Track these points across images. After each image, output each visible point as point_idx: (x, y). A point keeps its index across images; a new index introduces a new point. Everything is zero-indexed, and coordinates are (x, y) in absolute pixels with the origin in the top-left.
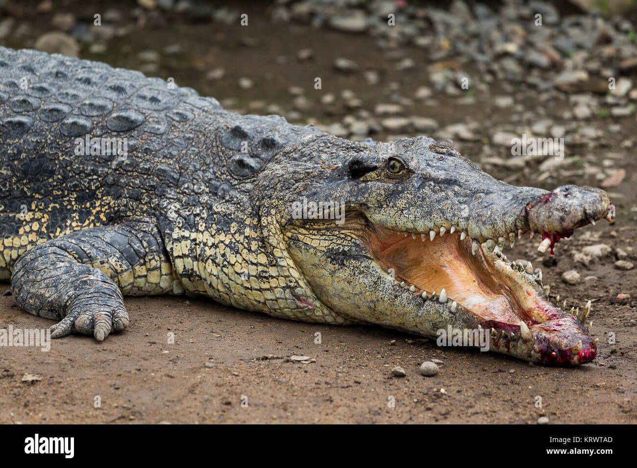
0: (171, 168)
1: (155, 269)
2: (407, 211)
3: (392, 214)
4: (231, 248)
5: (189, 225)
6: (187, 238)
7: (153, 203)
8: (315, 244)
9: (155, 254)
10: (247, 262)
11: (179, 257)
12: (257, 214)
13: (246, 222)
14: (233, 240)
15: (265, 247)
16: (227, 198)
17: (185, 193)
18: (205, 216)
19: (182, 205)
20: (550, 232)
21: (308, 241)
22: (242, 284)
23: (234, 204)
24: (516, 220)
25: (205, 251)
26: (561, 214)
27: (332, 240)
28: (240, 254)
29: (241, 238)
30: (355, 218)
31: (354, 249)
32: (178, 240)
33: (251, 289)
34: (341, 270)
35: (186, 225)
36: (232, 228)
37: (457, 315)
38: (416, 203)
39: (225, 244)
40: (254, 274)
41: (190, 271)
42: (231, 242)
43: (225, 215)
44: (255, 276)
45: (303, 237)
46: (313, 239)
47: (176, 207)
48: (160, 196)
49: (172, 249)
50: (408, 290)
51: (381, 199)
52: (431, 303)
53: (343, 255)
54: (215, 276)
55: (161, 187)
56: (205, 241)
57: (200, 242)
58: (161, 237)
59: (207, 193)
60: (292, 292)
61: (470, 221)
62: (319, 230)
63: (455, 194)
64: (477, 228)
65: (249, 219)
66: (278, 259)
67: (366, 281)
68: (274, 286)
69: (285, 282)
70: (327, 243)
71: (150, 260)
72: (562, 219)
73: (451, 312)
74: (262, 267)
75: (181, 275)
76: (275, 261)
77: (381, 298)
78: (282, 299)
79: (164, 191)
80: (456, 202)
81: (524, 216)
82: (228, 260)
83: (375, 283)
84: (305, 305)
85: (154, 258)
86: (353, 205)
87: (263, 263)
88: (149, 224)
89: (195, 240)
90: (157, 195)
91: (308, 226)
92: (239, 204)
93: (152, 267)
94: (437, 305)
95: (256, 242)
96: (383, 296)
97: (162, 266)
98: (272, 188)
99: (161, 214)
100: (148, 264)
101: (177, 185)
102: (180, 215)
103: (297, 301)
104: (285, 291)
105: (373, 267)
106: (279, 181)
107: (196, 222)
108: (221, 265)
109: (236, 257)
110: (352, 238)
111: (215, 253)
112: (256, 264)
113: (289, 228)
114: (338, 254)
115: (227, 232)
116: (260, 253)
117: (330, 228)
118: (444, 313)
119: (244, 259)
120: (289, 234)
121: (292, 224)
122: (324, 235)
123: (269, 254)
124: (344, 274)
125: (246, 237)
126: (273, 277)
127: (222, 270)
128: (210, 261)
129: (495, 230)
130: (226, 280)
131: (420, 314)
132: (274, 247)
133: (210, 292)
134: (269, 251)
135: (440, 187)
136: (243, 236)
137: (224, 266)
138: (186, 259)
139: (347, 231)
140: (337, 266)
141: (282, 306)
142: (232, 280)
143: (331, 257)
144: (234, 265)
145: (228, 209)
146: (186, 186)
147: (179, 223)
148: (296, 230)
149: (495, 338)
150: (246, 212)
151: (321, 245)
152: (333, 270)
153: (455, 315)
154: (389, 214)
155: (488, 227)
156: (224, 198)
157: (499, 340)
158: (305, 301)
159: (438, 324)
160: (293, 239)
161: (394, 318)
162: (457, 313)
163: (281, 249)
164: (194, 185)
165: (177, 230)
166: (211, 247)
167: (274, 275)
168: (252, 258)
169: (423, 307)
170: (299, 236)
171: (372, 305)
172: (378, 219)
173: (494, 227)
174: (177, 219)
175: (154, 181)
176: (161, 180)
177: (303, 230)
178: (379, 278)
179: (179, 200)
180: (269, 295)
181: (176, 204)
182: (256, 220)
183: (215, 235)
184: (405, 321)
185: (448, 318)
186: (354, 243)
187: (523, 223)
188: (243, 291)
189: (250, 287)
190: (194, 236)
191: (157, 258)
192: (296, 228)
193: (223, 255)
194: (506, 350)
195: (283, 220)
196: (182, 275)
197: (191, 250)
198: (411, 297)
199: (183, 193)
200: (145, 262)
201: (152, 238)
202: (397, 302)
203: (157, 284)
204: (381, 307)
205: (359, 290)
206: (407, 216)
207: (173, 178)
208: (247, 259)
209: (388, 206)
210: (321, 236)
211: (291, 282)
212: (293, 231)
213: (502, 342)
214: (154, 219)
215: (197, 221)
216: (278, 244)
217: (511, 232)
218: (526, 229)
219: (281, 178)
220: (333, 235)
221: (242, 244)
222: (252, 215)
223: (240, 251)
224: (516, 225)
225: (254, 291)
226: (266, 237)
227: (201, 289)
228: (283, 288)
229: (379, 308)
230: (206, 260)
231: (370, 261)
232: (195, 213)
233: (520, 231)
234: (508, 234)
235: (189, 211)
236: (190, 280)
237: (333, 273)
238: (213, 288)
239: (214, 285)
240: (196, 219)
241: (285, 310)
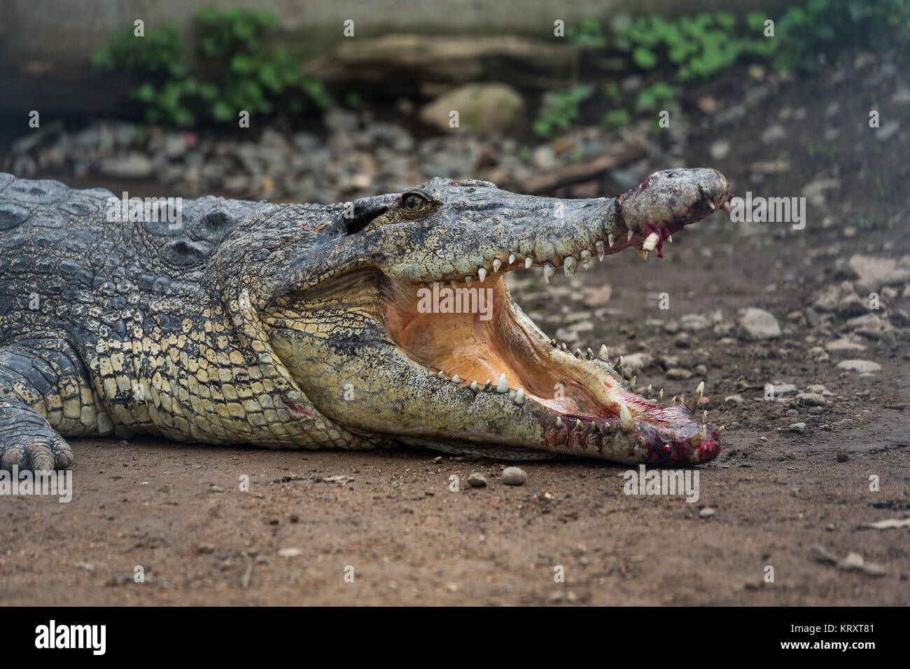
0: (80, 264)
1: (73, 397)
2: (441, 250)
3: (420, 258)
4: (189, 352)
5: (118, 333)
6: (118, 350)
7: (59, 311)
8: (311, 329)
9: (71, 377)
10: (215, 365)
11: (109, 376)
12: (219, 300)
13: (205, 315)
14: (189, 341)
15: (239, 341)
16: (169, 292)
17: (106, 294)
18: (140, 319)
19: (104, 310)
20: (656, 223)
21: (300, 327)
22: (212, 397)
23: (180, 297)
24: (603, 223)
25: (149, 362)
26: (670, 196)
27: (336, 322)
28: (203, 357)
29: (202, 337)
30: (365, 287)
31: (368, 331)
32: (106, 354)
33: (224, 402)
34: (352, 362)
35: (115, 334)
36: (184, 327)
37: (525, 407)
38: (452, 238)
39: (178, 348)
40: (228, 380)
41: (128, 393)
42: (186, 344)
43: (170, 313)
44: (230, 383)
45: (293, 322)
46: (307, 324)
47: (96, 313)
48: (70, 301)
49: (98, 366)
50: (450, 381)
51: (403, 242)
52: (485, 394)
53: (354, 341)
54: (167, 393)
55: (69, 289)
56: (148, 350)
57: (140, 353)
58: (77, 353)
59: (136, 291)
60: (282, 398)
61: (537, 239)
62: (314, 311)
63: (506, 217)
64: (550, 244)
65: (208, 310)
66: (260, 355)
67: (388, 373)
68: (258, 392)
69: (272, 384)
70: (329, 327)
71: (65, 386)
72: (672, 202)
73: (515, 404)
74: (239, 369)
75: (113, 401)
76: (255, 359)
77: (412, 395)
78: (270, 408)
79: (74, 294)
80: (511, 225)
81: (614, 215)
82: (186, 369)
83: (402, 375)
84: (302, 415)
85: (70, 382)
86: (361, 260)
87: (238, 363)
88: (58, 340)
89: (130, 351)
90: (65, 300)
91: (297, 306)
92: (187, 296)
93: (68, 395)
94: (495, 397)
95: (225, 337)
96: (414, 392)
97: (82, 392)
98: (237, 262)
99: (74, 324)
100: (63, 392)
101: (92, 286)
102: (102, 322)
103: (291, 410)
104: (272, 397)
105: (397, 355)
106: (246, 252)
107: (128, 328)
108: (176, 377)
109: (197, 362)
110: (364, 318)
111: (165, 363)
112: (229, 367)
113: (270, 311)
114: (346, 339)
115: (178, 333)
116: (233, 351)
117: (330, 307)
118: (506, 406)
119: (210, 363)
120: (271, 320)
121: (275, 305)
122: (323, 317)
123: (247, 350)
124: (355, 367)
125: (208, 334)
126: (254, 381)
127: (178, 383)
128: (158, 374)
129: (575, 241)
130: (184, 396)
131: (470, 411)
132: (252, 338)
133: (158, 419)
134: (245, 346)
135: (483, 215)
136: (203, 332)
137: (182, 377)
138: (120, 378)
139: (357, 309)
140: (345, 356)
141: (270, 419)
142: (195, 395)
143: (336, 346)
144: (196, 373)
145: (173, 304)
146: (106, 285)
147: (104, 333)
148: (281, 312)
149: (581, 433)
150: (202, 302)
151: (320, 330)
152: (340, 362)
153: (521, 407)
154: (417, 259)
155: (565, 239)
156: (163, 294)
157: (587, 436)
158: (301, 409)
159: (497, 421)
160: (277, 327)
161: (431, 421)
162: (524, 404)
163: (262, 341)
164: (116, 284)
165: (101, 341)
166: (158, 356)
167: (256, 377)
168: (222, 359)
169: (473, 402)
170: (286, 321)
171: (399, 406)
172: (401, 269)
173: (573, 238)
174: (99, 327)
175: (59, 282)
176: (69, 280)
177: (291, 312)
178: (407, 368)
179: (98, 304)
180: (252, 406)
181: (95, 310)
182: (219, 308)
183: (160, 340)
184: (447, 424)
185: (512, 412)
186: (368, 323)
187: (614, 224)
188: (211, 407)
189: (223, 399)
190: (127, 346)
191: (74, 382)
192: (280, 309)
193: (178, 363)
194: (597, 448)
195: (262, 301)
196: (115, 401)
197: (126, 365)
198: (455, 390)
199: (103, 295)
200: (59, 389)
201: (63, 357)
202: (436, 398)
203: (78, 419)
204: (411, 408)
205: (380, 386)
206: (443, 256)
207: (86, 277)
208: (214, 361)
209: (413, 250)
210: (319, 318)
211: (281, 384)
212: (276, 314)
213: (591, 437)
214: (63, 332)
215: (130, 327)
216: (258, 334)
217: (598, 240)
218: (619, 233)
219: (247, 248)
220: (337, 316)
221: (204, 343)
222: (211, 305)
223: (202, 353)
224: (604, 230)
225: (229, 404)
226: (240, 326)
227: (143, 418)
228: (270, 393)
229: (410, 409)
230: (153, 374)
231: (392, 347)
232: (123, 317)
233: (610, 236)
234: (594, 245)
235: (115, 316)
236: (126, 407)
237: (339, 367)
238: (165, 411)
239: (166, 406)
240: (127, 325)
241: (274, 425)
